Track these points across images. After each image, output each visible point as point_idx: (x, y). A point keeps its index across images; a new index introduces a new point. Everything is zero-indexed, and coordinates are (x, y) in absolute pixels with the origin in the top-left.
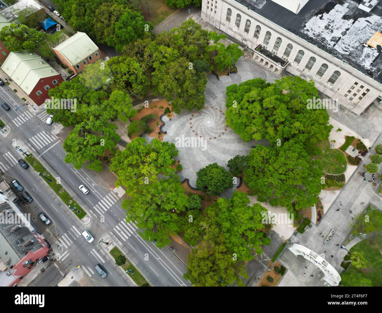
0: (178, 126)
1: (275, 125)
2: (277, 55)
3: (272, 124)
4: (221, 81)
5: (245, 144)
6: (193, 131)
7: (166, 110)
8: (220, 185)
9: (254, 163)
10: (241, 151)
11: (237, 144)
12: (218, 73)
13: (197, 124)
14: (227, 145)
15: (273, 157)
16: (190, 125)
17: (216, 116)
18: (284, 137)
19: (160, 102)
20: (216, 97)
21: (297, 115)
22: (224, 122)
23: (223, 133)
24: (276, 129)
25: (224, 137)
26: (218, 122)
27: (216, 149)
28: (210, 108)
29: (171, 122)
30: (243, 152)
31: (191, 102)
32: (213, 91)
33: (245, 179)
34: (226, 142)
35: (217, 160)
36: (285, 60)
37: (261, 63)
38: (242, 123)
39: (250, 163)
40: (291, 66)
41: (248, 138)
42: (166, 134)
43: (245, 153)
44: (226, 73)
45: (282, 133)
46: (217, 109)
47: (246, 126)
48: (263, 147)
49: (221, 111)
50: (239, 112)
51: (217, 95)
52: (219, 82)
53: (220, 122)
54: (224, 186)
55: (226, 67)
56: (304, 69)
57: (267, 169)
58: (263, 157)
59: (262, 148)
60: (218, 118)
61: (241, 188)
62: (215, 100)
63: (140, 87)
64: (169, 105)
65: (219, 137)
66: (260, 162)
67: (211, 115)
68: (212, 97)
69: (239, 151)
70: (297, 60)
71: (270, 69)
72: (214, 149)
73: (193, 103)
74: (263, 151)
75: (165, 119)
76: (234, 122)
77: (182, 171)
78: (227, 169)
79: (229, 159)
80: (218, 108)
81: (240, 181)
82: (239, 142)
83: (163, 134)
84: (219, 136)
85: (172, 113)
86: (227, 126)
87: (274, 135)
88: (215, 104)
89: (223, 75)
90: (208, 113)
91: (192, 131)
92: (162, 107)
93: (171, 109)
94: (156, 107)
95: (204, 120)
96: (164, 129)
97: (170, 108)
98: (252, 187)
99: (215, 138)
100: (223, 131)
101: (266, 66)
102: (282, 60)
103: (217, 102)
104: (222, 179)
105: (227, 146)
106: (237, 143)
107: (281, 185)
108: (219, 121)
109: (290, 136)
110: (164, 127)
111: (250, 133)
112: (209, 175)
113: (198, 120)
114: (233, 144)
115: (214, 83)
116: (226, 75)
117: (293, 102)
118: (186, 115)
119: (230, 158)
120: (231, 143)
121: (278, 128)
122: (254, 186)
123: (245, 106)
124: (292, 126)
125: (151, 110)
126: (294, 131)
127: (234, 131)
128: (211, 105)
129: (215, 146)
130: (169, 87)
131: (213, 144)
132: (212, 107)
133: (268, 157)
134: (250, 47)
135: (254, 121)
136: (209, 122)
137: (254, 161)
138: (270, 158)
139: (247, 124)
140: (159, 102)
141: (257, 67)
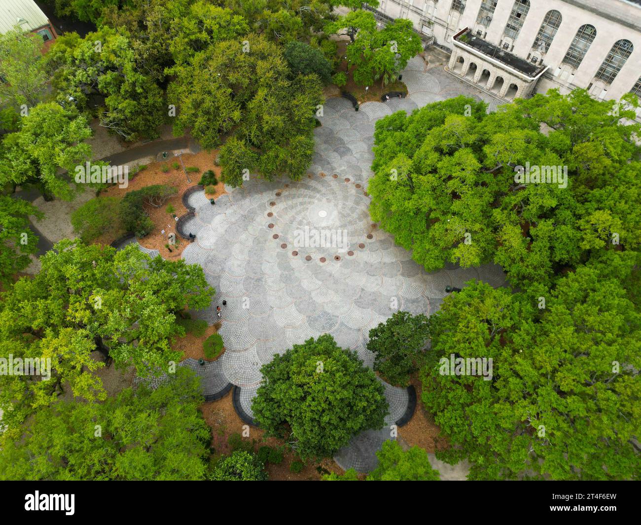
0: (233, 220)
1: (523, 222)
2: (514, 53)
3: (514, 216)
4: (364, 114)
5: (425, 281)
6: (276, 237)
7: (204, 177)
8: (335, 421)
9: (458, 342)
10: (413, 302)
11: (401, 277)
12: (357, 95)
13: (287, 217)
14: (372, 279)
15: (525, 326)
16: (269, 220)
17: (345, 198)
18: (557, 259)
19: (194, 156)
20: (349, 150)
21: (596, 192)
22: (365, 215)
23: (362, 246)
24: (526, 234)
25: (362, 256)
26: (349, 215)
27: (337, 292)
28: (329, 178)
29: (215, 208)
30: (421, 304)
31: (271, 154)
32: (341, 135)
33: (425, 396)
34: (370, 270)
35: (337, 325)
36: (537, 64)
37: (469, 78)
38: (418, 212)
39: (445, 342)
40: (551, 79)
41: (437, 258)
42: (193, 241)
43: (425, 306)
44: (379, 94)
45: (548, 245)
46: (348, 180)
47: (430, 222)
48: (489, 289)
49: (358, 186)
50: (410, 179)
51: (351, 147)
52: (358, 115)
53: (355, 215)
54: (349, 425)
55: (377, 76)
56: (591, 84)
57: (506, 366)
58: (488, 322)
59: (482, 293)
60: (350, 203)
61: (412, 424)
62: (346, 158)
63: (127, 105)
64: (217, 165)
65: (348, 257)
66: (481, 339)
67: (330, 197)
68: (336, 151)
69: (407, 300)
70: (572, 59)
71: (495, 92)
72: (330, 291)
73: (277, 157)
74: (489, 301)
75: (199, 200)
76: (393, 208)
77: (224, 358)
78: (367, 358)
79: (374, 326)
80: (350, 177)
81: (410, 401)
82: (407, 274)
83: (185, 242)
84: (350, 253)
85: (220, 185)
86: (374, 226)
87: (525, 252)
88: (343, 168)
89: (369, 100)
90: (323, 190)
91: (271, 237)
92: (197, 171)
93: (218, 176)
94: (178, 168)
95: (310, 207)
96: (190, 228)
97: (218, 171)
98: (451, 428)
99: (337, 258)
100: (363, 239)
101: (482, 84)
102: (527, 64)
103: (348, 162)
104: (342, 400)
105: (372, 285)
106: (403, 275)
107: (566, 435)
108: (353, 212)
109: (577, 255)
110: (192, 222)
111: (442, 244)
112: (296, 379)
113: (292, 208)
114: (389, 280)
115: (344, 116)
116: (378, 101)
117: (582, 148)
118: (261, 192)
119: (378, 319)
120: (385, 275)
121: (533, 231)
122: (457, 425)
123: (428, 162)
124: (582, 222)
125: (164, 175)
126: (590, 242)
127: (393, 242)
128: (333, 169)
129: (336, 282)
130: (207, 104)
131: (330, 275)
132: (335, 176)
133: (508, 323)
134: (440, 41)
135: (456, 205)
136: (323, 214)
137: (459, 336)
138: (514, 328)
139: (432, 215)
140: (188, 157)
141: (459, 86)
